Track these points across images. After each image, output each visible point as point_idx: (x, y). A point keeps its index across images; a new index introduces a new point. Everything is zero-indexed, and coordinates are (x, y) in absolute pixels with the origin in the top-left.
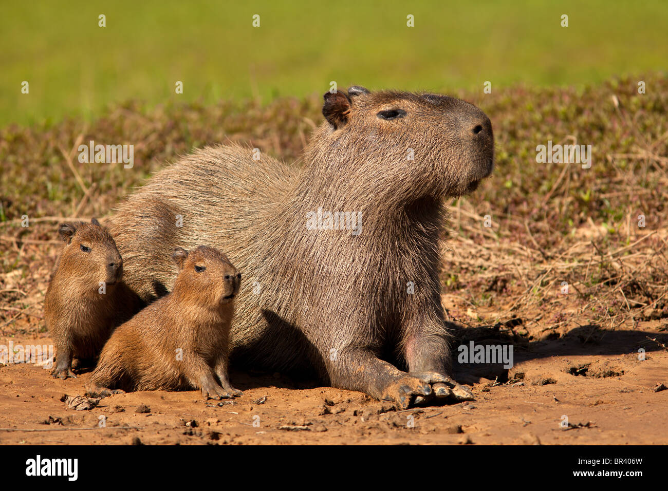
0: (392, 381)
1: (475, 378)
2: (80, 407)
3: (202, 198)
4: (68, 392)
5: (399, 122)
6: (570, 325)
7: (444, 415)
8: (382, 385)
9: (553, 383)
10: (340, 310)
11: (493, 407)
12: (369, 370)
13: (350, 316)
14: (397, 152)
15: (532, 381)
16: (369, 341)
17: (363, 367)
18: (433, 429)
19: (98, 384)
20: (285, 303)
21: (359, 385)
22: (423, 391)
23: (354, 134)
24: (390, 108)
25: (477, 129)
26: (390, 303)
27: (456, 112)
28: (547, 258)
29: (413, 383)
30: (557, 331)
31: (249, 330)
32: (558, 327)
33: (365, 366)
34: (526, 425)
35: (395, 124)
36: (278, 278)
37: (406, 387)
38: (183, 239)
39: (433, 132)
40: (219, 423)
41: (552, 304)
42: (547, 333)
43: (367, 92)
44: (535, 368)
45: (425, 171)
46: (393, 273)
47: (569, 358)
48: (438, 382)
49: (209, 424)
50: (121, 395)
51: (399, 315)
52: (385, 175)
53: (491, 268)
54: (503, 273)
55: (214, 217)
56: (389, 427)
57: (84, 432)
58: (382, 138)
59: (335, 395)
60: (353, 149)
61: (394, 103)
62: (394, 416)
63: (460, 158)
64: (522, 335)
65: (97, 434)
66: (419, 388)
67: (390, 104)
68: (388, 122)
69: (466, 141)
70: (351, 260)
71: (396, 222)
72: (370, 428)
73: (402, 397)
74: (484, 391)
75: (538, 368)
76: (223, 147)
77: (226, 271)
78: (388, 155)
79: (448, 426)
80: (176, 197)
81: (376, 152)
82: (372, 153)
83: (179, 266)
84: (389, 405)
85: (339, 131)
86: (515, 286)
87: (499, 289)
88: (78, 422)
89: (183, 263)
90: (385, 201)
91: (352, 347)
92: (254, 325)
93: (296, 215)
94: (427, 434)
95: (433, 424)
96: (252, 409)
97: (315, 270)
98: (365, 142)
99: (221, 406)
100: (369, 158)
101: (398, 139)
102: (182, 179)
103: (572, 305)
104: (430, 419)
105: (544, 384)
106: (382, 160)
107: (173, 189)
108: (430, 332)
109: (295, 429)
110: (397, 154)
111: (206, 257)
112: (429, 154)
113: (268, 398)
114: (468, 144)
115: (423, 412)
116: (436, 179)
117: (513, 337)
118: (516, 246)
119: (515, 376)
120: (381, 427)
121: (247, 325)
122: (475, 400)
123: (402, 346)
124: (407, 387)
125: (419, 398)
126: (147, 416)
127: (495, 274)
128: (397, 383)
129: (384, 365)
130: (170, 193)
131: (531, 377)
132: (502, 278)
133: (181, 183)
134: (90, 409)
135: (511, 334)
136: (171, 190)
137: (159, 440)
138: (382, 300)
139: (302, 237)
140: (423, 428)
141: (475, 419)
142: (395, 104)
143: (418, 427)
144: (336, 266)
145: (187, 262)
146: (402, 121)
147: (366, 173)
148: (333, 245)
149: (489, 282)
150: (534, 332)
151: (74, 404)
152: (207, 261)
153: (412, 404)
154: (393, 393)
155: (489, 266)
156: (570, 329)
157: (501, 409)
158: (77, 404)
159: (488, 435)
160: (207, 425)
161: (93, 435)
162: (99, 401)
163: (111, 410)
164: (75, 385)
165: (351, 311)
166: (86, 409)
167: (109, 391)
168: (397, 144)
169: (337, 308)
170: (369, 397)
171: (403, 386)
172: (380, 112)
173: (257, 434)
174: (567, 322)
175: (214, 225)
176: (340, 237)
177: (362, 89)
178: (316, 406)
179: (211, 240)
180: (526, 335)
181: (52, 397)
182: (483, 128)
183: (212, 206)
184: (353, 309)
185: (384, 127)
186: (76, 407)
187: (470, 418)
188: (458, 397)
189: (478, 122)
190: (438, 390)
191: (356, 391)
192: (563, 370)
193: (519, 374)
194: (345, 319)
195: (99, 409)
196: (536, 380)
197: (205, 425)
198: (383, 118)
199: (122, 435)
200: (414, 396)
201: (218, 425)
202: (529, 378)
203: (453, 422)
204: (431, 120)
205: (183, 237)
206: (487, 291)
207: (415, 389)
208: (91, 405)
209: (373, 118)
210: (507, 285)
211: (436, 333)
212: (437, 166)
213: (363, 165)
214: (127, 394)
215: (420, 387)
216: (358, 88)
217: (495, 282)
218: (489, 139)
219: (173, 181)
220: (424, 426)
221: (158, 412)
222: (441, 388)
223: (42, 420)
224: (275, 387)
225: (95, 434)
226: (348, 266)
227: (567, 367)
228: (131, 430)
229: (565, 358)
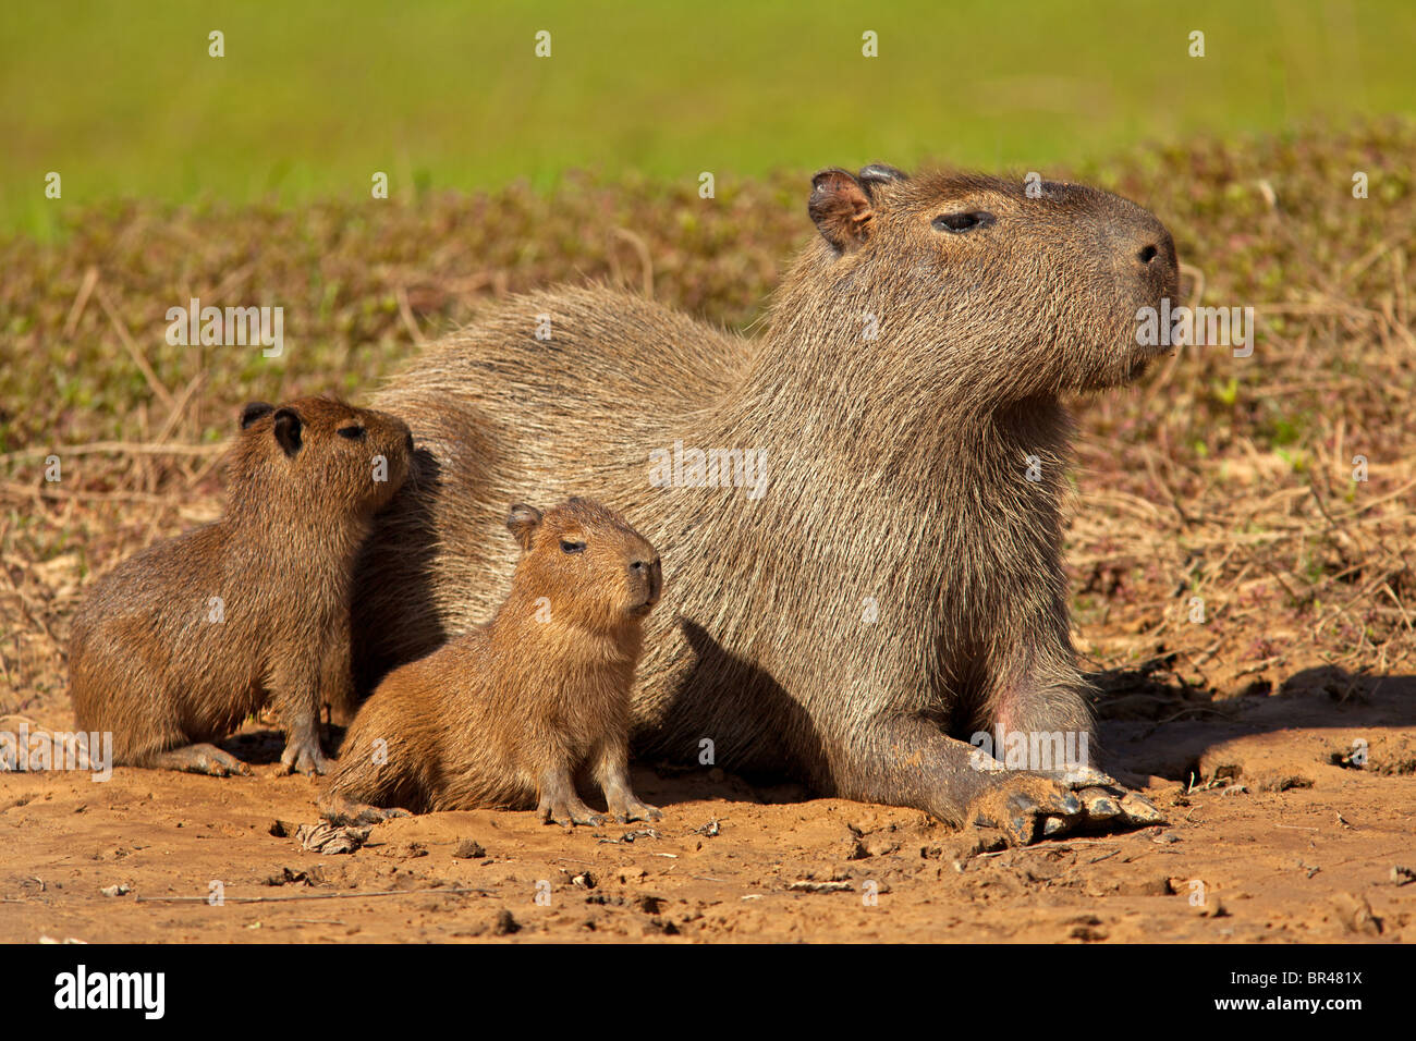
0: (989, 784)
1: (1140, 777)
2: (331, 847)
3: (537, 399)
4: (282, 814)
5: (979, 237)
6: (1291, 664)
7: (1122, 857)
8: (966, 794)
9: (1303, 785)
10: (862, 636)
11: (1218, 838)
12: (932, 763)
13: (883, 647)
14: (978, 301)
15: (1259, 783)
16: (924, 700)
17: (918, 755)
18: (1115, 886)
19: (347, 796)
20: (733, 623)
21: (910, 793)
22: (1062, 806)
23: (884, 264)
24: (962, 209)
25: (1147, 254)
26: (966, 621)
27: (1102, 215)
28: (1190, 522)
29: (1039, 788)
30: (1266, 676)
31: (652, 680)
32: (1266, 667)
33: (922, 752)
34: (1312, 875)
35: (972, 240)
36: (719, 568)
37: (1020, 797)
38: (502, 486)
39: (1053, 259)
40: (646, 878)
41: (1233, 620)
42: (1245, 682)
43: (902, 176)
44: (1260, 755)
45: (1036, 341)
46: (972, 558)
47: (1322, 732)
48: (1088, 787)
49: (623, 880)
50: (404, 819)
51: (982, 647)
52: (953, 349)
53: (1081, 545)
54: (1113, 555)
55: (569, 440)
56: (1022, 883)
57: (373, 901)
58: (946, 271)
59: (859, 816)
60: (883, 296)
61: (968, 198)
62: (1022, 859)
63: (1111, 313)
64: (1194, 686)
65: (405, 906)
66: (1053, 800)
67: (960, 201)
68: (956, 237)
69: (1125, 278)
70: (883, 531)
71: (976, 449)
72: (985, 885)
73: (1017, 819)
74: (1177, 804)
75: (1266, 754)
76: (570, 291)
77: (632, 551)
78: (959, 308)
79: (1145, 880)
80: (479, 397)
81: (932, 301)
82: (924, 304)
83: (522, 544)
84: (992, 837)
85: (848, 259)
86: (1142, 585)
87: (1106, 588)
88: (335, 880)
89: (531, 538)
90: (956, 405)
91: (890, 716)
92: (665, 670)
93: (757, 435)
94: (1102, 896)
95: (1111, 874)
96: (699, 847)
97: (805, 553)
98: (909, 282)
99: (631, 841)
100: (917, 314)
101: (979, 274)
102: (492, 359)
103: (1279, 622)
104: (1100, 865)
105: (1284, 790)
106: (946, 318)
107: (470, 380)
108: (1050, 680)
109: (823, 888)
110: (978, 305)
111: (584, 521)
112: (1046, 304)
113: (723, 824)
114: (1129, 283)
115: (1069, 850)
116: (1060, 360)
117: (1181, 690)
118: (1119, 499)
119: (1218, 772)
120: (1005, 881)
121: (650, 669)
122: (1169, 825)
123: (990, 711)
124: (1026, 797)
125: (1054, 823)
126: (485, 864)
127: (1090, 558)
128: (1000, 789)
129: (965, 750)
130: (466, 389)
131: (1257, 773)
132: (1111, 566)
133: (490, 367)
134: (352, 851)
135: (1175, 683)
136: (468, 383)
137: (548, 916)
138: (948, 614)
139: (775, 481)
140: (1090, 884)
141: (1193, 864)
142: (972, 201)
143: (1078, 882)
144: (849, 543)
145: (539, 535)
146: (986, 235)
147: (911, 345)
148: (843, 500)
149: (1086, 573)
150: (1217, 680)
151: (316, 841)
152: (589, 530)
153: (1039, 835)
154: (994, 810)
155: (1078, 540)
156: (1291, 672)
157: (1238, 841)
158: (323, 840)
159: (1248, 897)
160: (619, 882)
161: (397, 907)
162: (368, 833)
163: (401, 852)
164: (291, 800)
165: (885, 638)
166: (343, 851)
167: (377, 812)
168: (978, 285)
169: (855, 632)
170: (933, 819)
171: (1013, 795)
172: (939, 217)
173: (744, 900)
174: (1283, 658)
175: (570, 458)
176: (859, 482)
177: (891, 171)
178: (835, 839)
179: (562, 489)
180: (1202, 685)
181: (252, 827)
182: (1160, 250)
183: (561, 418)
184: (889, 634)
185: (947, 248)
186: (320, 846)
187: (1182, 861)
188: (1134, 817)
189: (1150, 238)
190: (1094, 803)
191: (902, 805)
192: (1318, 757)
193: (1226, 768)
194: (873, 655)
195: (371, 852)
196: (1268, 781)
197: (612, 882)
198: (944, 229)
199: (458, 905)
200: (1040, 818)
201: (643, 882)
202: (1254, 777)
203: (1149, 871)
204: (1048, 233)
205: (502, 482)
206: (1082, 592)
207: (1045, 803)
208: (353, 843)
209: (925, 229)
210: (1124, 579)
211: (1061, 682)
212: (1062, 330)
213: (905, 331)
214: (419, 818)
215: (1055, 797)
216: (881, 168)
217: (1097, 574)
218: (1172, 274)
219: (471, 363)
220: (1093, 880)
221: (504, 855)
222: (1100, 799)
223: (264, 875)
224: (723, 800)
225: (401, 904)
226: (876, 543)
227: (1325, 753)
228: (471, 896)
229: (1312, 733)
